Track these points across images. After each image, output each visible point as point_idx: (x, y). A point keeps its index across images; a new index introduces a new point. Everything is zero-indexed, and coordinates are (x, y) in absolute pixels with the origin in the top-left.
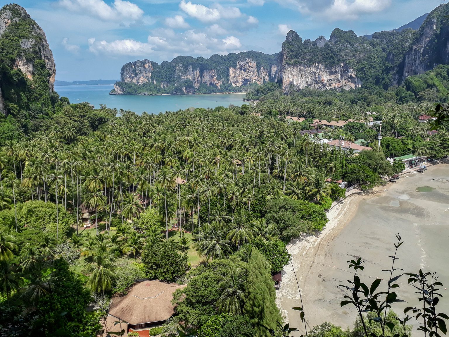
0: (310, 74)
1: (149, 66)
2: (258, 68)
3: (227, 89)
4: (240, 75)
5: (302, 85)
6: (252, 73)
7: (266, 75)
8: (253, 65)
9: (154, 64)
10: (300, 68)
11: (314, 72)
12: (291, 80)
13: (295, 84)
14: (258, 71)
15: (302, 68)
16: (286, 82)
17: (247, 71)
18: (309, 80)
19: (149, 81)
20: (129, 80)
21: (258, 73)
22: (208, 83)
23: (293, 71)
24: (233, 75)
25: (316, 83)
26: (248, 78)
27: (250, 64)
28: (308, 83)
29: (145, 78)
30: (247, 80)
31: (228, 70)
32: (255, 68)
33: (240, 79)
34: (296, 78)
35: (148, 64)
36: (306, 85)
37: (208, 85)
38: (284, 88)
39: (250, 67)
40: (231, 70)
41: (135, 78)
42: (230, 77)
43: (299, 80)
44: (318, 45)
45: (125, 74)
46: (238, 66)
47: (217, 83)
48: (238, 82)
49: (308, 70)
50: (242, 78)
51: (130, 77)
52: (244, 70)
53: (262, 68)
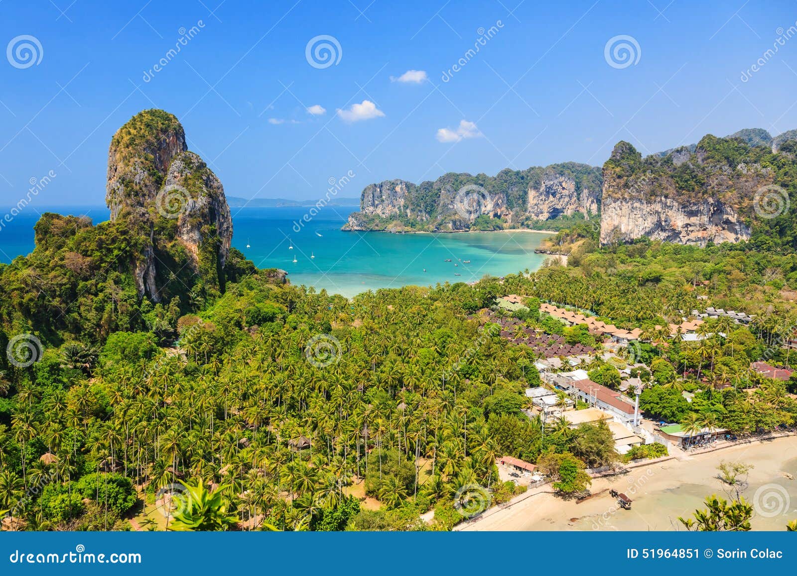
0: (651, 214)
1: (401, 189)
2: (578, 189)
3: (522, 224)
4: (547, 202)
5: (636, 231)
6: (567, 199)
7: (593, 202)
8: (570, 186)
9: (408, 186)
10: (632, 204)
11: (657, 212)
12: (616, 223)
13: (623, 230)
14: (579, 194)
15: (637, 205)
16: (606, 226)
17: (558, 196)
18: (649, 223)
19: (400, 210)
20: (371, 209)
21: (578, 199)
22: (491, 215)
23: (621, 209)
24: (535, 202)
25: (662, 230)
26: (559, 207)
27: (564, 184)
28: (647, 230)
29: (394, 206)
30: (557, 209)
31: (526, 193)
32: (573, 190)
33: (545, 208)
34: (625, 220)
35: (400, 186)
36: (643, 233)
37: (492, 217)
38: (602, 236)
39: (564, 188)
40: (532, 194)
41: (380, 206)
42: (529, 205)
43: (631, 223)
44: (675, 161)
45: (365, 200)
46: (543, 188)
47: (507, 215)
48: (542, 213)
49: (646, 208)
50: (550, 207)
51: (373, 205)
52: (554, 195)
53: (586, 191)
